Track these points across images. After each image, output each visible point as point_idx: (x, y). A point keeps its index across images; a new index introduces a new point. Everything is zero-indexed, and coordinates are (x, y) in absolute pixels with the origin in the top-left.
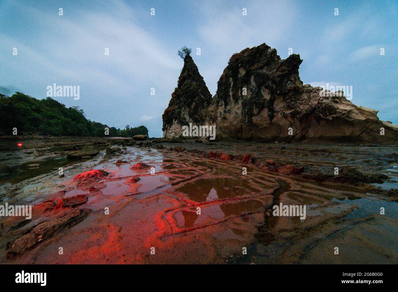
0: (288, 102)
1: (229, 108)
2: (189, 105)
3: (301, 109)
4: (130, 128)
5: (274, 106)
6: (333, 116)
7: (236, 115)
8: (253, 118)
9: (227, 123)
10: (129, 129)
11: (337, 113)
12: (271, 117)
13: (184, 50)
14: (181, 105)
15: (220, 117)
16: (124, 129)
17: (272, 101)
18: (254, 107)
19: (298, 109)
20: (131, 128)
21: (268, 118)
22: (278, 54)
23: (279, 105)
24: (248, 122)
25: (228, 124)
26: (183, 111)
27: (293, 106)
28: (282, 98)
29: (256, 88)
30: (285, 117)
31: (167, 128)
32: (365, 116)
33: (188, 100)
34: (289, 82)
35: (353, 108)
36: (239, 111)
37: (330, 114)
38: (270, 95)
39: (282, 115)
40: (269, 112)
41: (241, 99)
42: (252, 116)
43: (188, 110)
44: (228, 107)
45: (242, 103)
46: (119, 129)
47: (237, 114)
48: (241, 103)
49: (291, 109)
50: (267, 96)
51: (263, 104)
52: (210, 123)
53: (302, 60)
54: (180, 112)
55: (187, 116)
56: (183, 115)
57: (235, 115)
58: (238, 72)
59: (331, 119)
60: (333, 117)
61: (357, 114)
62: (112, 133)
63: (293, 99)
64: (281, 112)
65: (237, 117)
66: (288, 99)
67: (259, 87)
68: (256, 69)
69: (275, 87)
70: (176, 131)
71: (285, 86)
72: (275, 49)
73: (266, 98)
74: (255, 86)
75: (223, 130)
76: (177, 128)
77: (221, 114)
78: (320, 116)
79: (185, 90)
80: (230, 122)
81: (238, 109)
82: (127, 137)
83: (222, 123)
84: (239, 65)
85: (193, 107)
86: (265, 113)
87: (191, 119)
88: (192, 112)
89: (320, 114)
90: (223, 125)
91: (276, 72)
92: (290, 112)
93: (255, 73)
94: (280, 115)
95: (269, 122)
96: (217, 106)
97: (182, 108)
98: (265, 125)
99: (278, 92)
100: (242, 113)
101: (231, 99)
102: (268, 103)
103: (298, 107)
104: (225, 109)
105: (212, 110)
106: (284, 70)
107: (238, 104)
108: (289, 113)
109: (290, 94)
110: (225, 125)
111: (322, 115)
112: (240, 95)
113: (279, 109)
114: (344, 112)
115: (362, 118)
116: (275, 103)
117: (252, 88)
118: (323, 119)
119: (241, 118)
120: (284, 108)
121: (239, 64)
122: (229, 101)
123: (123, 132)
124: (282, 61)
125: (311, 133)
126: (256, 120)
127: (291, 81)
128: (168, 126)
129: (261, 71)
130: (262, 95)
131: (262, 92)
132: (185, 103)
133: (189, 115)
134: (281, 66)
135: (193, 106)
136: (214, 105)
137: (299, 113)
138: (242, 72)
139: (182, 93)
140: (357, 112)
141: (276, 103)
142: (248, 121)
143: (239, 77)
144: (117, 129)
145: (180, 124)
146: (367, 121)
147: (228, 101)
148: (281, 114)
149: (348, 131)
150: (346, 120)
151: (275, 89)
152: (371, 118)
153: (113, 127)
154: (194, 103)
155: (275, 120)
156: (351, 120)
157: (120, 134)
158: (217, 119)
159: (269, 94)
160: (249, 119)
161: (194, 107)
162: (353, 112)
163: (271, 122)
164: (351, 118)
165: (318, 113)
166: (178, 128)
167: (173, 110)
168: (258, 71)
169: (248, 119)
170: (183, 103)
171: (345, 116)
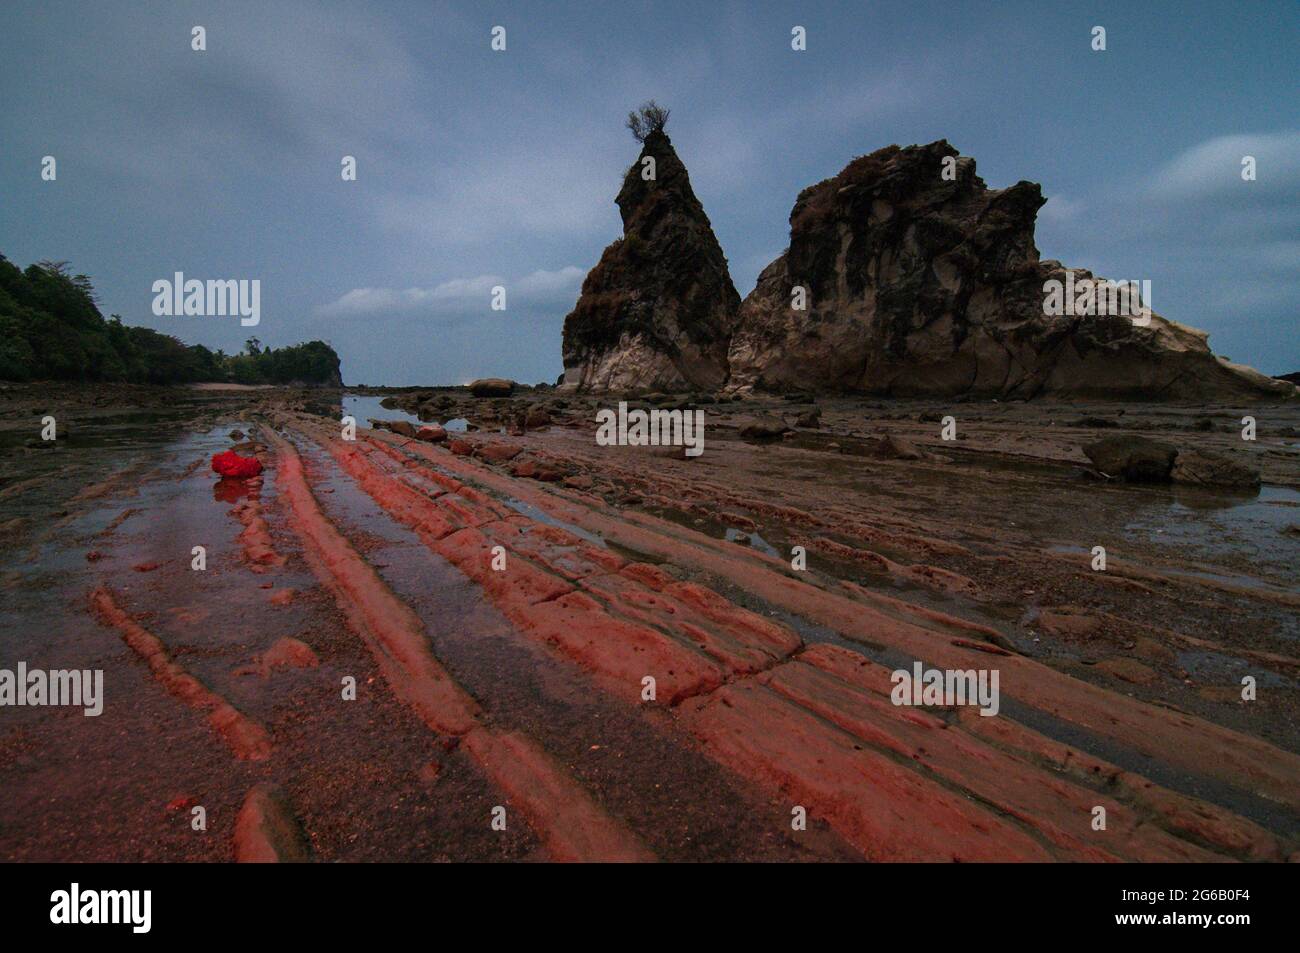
0: (1011, 303)
1: (829, 308)
2: (681, 292)
3: (1043, 321)
4: (263, 350)
5: (969, 309)
6: (1121, 340)
7: (853, 328)
8: (908, 338)
9: (817, 349)
10: (259, 351)
11: (1132, 336)
12: (959, 338)
13: (648, 114)
14: (655, 288)
15: (796, 330)
16: (242, 353)
17: (963, 298)
18: (915, 312)
19: (1036, 320)
20: (268, 349)
21: (951, 340)
22: (977, 174)
23: (982, 309)
24: (890, 349)
25: (822, 352)
26: (661, 308)
27: (1022, 312)
28: (990, 292)
29: (920, 259)
30: (998, 338)
31: (587, 359)
32: (1185, 343)
33: (678, 276)
34: (1012, 252)
35: (1162, 325)
36: (866, 319)
37: (1115, 337)
38: (959, 281)
39: (987, 334)
40: (954, 323)
41: (874, 286)
42: (905, 334)
43: (675, 305)
44: (826, 306)
45: (877, 297)
46: (220, 352)
47: (857, 327)
48: (872, 298)
49: (1016, 318)
50: (951, 281)
51: (943, 303)
52: (759, 346)
53: (1046, 199)
54: (649, 311)
55: (671, 324)
56: (659, 321)
57: (849, 329)
58: (869, 213)
59: (1116, 347)
60: (1121, 345)
61: (1169, 339)
62: (197, 369)
63: (1022, 296)
64: (987, 326)
65: (857, 334)
66: (1010, 294)
67: (930, 256)
68: (925, 208)
69: (976, 260)
70: (638, 368)
71: (1004, 262)
72: (972, 159)
73: (947, 288)
74: (915, 252)
75: (799, 367)
76: (641, 361)
77: (798, 323)
78: (1091, 340)
79: (669, 245)
80: (832, 346)
81: (862, 311)
82: (258, 383)
83: (802, 346)
84: (876, 193)
85: (692, 298)
86: (945, 326)
87: (684, 333)
88: (688, 311)
89: (1092, 336)
90: (805, 355)
91: (980, 222)
92: (1014, 326)
93: (921, 218)
94: (984, 334)
95: (951, 349)
96: (782, 300)
97: (655, 299)
98: (938, 358)
99: (986, 275)
100: (875, 324)
101: (840, 283)
102: (954, 302)
103: (1035, 317)
104: (814, 310)
105: (764, 308)
106: (1001, 221)
107: (862, 299)
108: (1011, 330)
109: (1016, 282)
110: (811, 353)
111: (1095, 339)
112: (872, 274)
113: (980, 318)
114: (1145, 334)
115: (1180, 348)
116: (971, 303)
117: (907, 256)
118: (1093, 347)
119: (869, 336)
120: (995, 317)
121: (877, 188)
122: (832, 290)
123: (238, 363)
124: (995, 196)
125: (1059, 379)
126: (918, 344)
127: (1018, 249)
128: (589, 352)
129: (935, 215)
130: (935, 278)
131: (935, 270)
132: (669, 283)
133: (679, 321)
134: (991, 207)
135: (693, 294)
136: (773, 297)
137: (1038, 331)
138: (883, 213)
139: (659, 252)
140: (1169, 333)
141: (973, 301)
142: (892, 345)
143: (870, 224)
144: (215, 352)
145: (650, 349)
146: (1189, 354)
147: (829, 289)
148: (986, 331)
149: (1145, 376)
150: (1148, 351)
151: (977, 267)
152: (1198, 349)
153: (199, 346)
154: (695, 287)
155: (967, 343)
156: (1159, 351)
157: (230, 373)
158: (785, 337)
159: (956, 279)
160: (895, 342)
161: (696, 298)
162: (1163, 335)
163: (957, 350)
164: (1159, 347)
165: (1087, 334)
166: (644, 360)
167: (622, 304)
168: (931, 215)
169: (892, 340)
170: (661, 284)
171: (1148, 342)
